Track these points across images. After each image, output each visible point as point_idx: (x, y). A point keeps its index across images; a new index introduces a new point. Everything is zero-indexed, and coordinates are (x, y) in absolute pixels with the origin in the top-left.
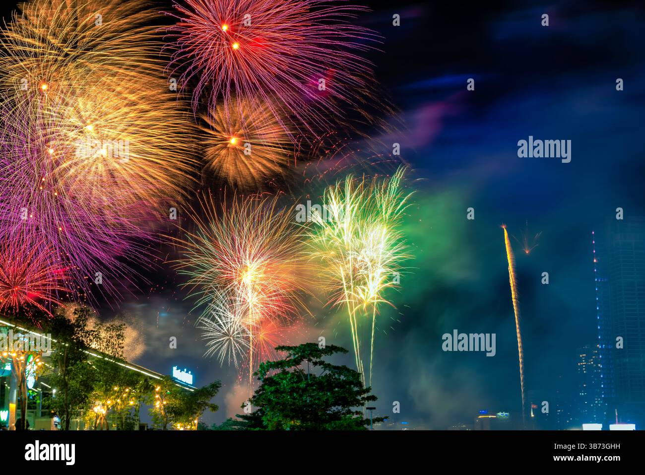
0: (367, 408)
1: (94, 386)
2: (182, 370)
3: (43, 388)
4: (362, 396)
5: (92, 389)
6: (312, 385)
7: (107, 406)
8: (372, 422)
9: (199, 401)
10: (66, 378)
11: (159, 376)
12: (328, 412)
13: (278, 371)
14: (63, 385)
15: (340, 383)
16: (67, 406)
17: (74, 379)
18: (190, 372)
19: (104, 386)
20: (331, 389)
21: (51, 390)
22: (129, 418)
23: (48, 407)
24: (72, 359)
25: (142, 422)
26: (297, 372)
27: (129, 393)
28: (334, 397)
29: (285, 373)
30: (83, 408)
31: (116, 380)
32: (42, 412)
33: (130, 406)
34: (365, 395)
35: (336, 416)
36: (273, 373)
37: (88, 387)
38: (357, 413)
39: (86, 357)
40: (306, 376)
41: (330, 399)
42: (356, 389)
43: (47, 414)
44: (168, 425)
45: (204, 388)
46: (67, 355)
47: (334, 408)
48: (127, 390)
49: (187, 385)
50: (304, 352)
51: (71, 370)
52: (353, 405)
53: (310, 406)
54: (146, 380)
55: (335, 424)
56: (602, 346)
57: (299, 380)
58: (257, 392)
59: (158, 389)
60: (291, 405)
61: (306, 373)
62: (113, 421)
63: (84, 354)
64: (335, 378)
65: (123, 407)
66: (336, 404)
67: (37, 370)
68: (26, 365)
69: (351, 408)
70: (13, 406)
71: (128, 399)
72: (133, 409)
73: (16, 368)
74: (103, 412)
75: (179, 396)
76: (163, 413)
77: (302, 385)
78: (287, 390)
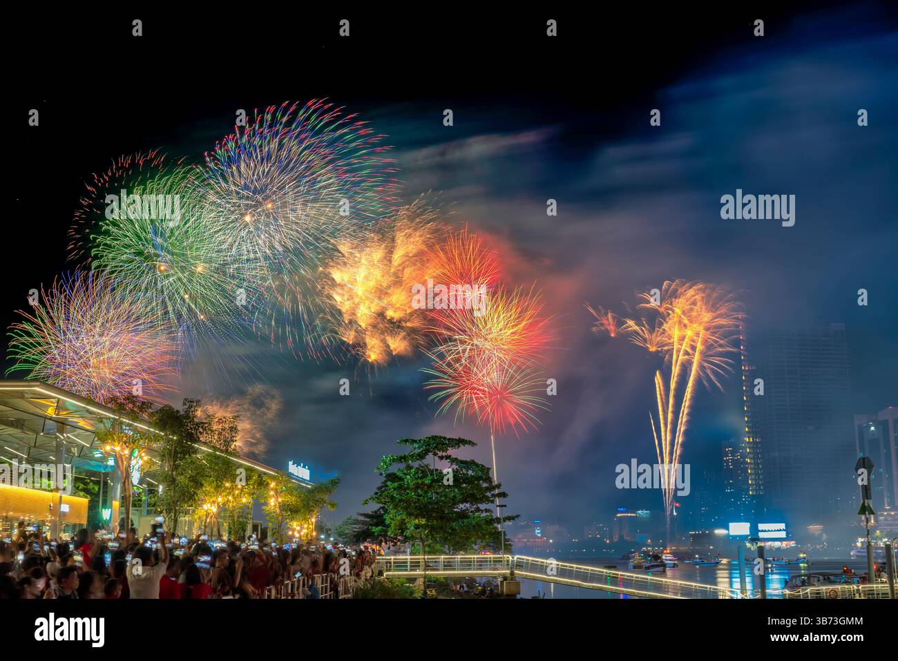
0: (497, 506)
1: (203, 482)
2: (298, 465)
3: (150, 484)
4: (492, 492)
5: (202, 485)
6: (438, 481)
7: (218, 504)
8: (502, 521)
9: (317, 498)
10: (174, 473)
11: (273, 471)
12: (455, 510)
13: (403, 466)
14: (171, 481)
15: (468, 478)
16: (175, 503)
17: (182, 474)
18: (307, 467)
19: (215, 483)
21: (157, 486)
22: (242, 516)
23: (154, 505)
24: (181, 453)
25: (255, 521)
26: (422, 467)
27: (242, 490)
28: (461, 494)
29: (409, 468)
30: (192, 506)
31: (228, 476)
32: (148, 511)
33: (242, 504)
34: (497, 491)
35: (463, 515)
36: (395, 469)
37: (197, 483)
38: (487, 511)
39: (196, 451)
40: (432, 472)
41: (457, 496)
42: (485, 485)
43: (153, 512)
44: (283, 524)
45: (322, 484)
46: (175, 450)
47: (461, 506)
48: (240, 486)
49: (304, 481)
50: (429, 445)
51: (179, 465)
52: (482, 502)
53: (437, 503)
54: (260, 476)
55: (463, 523)
56: (749, 439)
57: (424, 476)
58: (379, 488)
59: (273, 485)
60: (415, 503)
61: (431, 467)
62: (225, 520)
63: (193, 448)
64: (463, 473)
65: (235, 504)
66: (464, 501)
67: (142, 465)
68: (130, 459)
69: (479, 505)
70: (116, 504)
71: (240, 496)
72: (246, 506)
73: (120, 462)
74: (214, 509)
75: (295, 493)
76: (278, 511)
77: (427, 481)
78: (411, 486)
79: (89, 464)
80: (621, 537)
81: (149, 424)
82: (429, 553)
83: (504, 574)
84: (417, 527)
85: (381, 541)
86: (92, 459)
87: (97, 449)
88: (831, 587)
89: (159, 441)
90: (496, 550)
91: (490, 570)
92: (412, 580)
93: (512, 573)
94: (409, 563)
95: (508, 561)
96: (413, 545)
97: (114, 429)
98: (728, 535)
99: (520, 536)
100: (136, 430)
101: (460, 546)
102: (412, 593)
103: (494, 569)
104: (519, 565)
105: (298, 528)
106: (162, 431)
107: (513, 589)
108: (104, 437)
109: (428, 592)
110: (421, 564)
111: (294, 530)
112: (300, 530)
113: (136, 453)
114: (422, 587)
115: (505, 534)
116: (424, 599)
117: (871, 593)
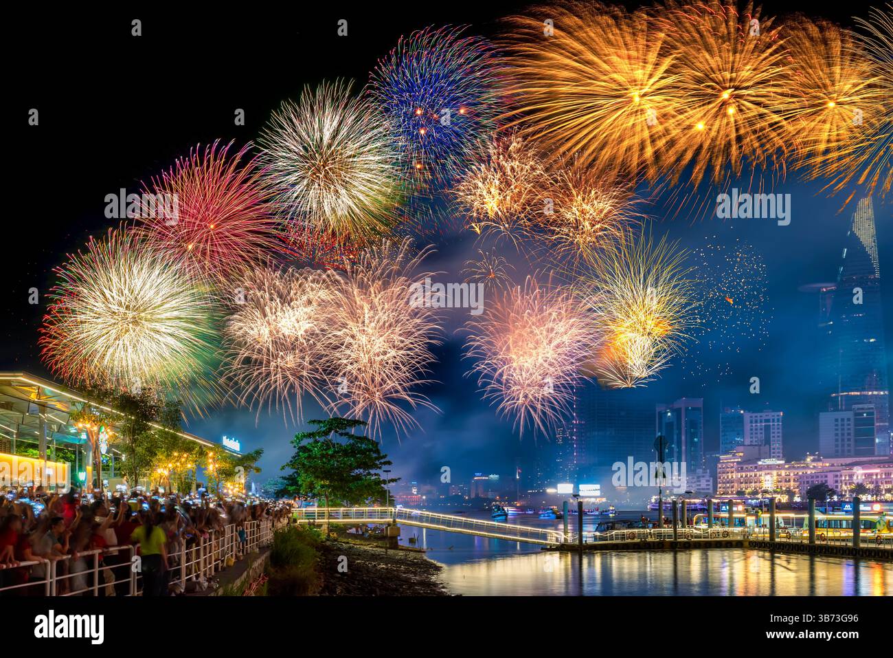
0: (384, 471)
1: (157, 452)
2: (231, 439)
3: (115, 453)
4: (380, 461)
5: (156, 454)
6: (338, 452)
7: (169, 469)
8: (387, 482)
9: (245, 465)
10: (134, 445)
11: (211, 444)
12: (352, 474)
13: (311, 440)
14: (131, 451)
15: (361, 450)
16: (135, 468)
17: (140, 446)
19: (166, 452)
20: (354, 456)
21: (121, 455)
22: (188, 478)
23: (119, 469)
24: (138, 430)
25: (198, 482)
26: (327, 441)
27: (187, 458)
28: (356, 462)
29: (316, 442)
30: (148, 470)
31: (176, 448)
32: (114, 473)
33: (187, 469)
34: (382, 461)
35: (358, 478)
36: (305, 442)
37: (152, 452)
38: (376, 475)
39: (150, 428)
40: (334, 445)
41: (353, 464)
42: (374, 455)
43: (119, 474)
44: (220, 484)
45: (249, 454)
46: (134, 427)
47: (356, 471)
48: (185, 455)
49: (235, 451)
50: (331, 425)
51: (137, 439)
52: (372, 468)
53: (337, 469)
54: (200, 447)
55: (358, 484)
56: (576, 422)
57: (328, 448)
58: (294, 457)
59: (211, 454)
60: (321, 468)
61: (334, 442)
62: (174, 480)
63: (147, 425)
64: (358, 447)
65: (182, 469)
66: (359, 467)
67: (108, 439)
68: (99, 434)
69: (370, 471)
70: (90, 468)
71: (186, 462)
72: (190, 471)
73: (91, 437)
74: (166, 473)
75: (228, 460)
76: (215, 474)
78: (318, 456)
79: (66, 438)
80: (477, 495)
81: (113, 407)
82: (332, 506)
83: (388, 522)
84: (323, 486)
85: (295, 497)
86: (69, 434)
87: (72, 426)
88: (631, 530)
89: (120, 420)
90: (383, 504)
91: (378, 518)
92: (319, 526)
93: (394, 521)
94: (316, 514)
95: (391, 512)
96: (320, 500)
97: (84, 410)
98: (557, 493)
99: (401, 494)
100: (102, 411)
101: (355, 501)
102: (319, 536)
103: (381, 518)
104: (400, 515)
105: (232, 487)
106: (122, 412)
107: (395, 533)
108: (76, 417)
109: (331, 535)
110: (326, 514)
111: (228, 489)
112: (234, 489)
113: (103, 429)
114: (327, 531)
115: (389, 492)
116: (328, 540)
117: (659, 535)
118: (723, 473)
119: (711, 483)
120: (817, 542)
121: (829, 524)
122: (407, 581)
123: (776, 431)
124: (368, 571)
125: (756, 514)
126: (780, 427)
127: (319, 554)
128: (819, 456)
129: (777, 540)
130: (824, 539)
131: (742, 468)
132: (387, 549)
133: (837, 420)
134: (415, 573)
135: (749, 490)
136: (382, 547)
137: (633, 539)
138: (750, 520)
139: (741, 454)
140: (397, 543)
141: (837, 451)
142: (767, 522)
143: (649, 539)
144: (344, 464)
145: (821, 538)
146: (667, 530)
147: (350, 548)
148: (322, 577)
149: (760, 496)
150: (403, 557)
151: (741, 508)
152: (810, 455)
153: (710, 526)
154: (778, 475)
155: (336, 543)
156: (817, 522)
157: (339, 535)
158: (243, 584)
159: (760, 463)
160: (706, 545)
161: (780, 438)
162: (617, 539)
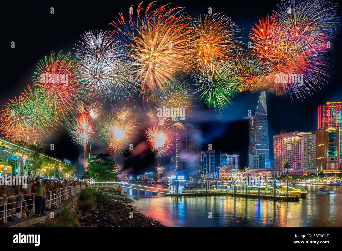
2: (67, 159)
3: (28, 163)
5: (42, 164)
6: (102, 164)
8: (118, 174)
9: (72, 168)
10: (34, 161)
11: (60, 161)
12: (106, 171)
13: (94, 161)
14: (34, 163)
15: (109, 164)
16: (35, 168)
17: (37, 161)
18: (69, 160)
19: (45, 163)
20: (107, 166)
21: (30, 164)
22: (53, 172)
23: (30, 168)
24: (36, 156)
25: (56, 173)
27: (52, 166)
29: (95, 161)
30: (39, 169)
31: (49, 162)
34: (116, 167)
35: (108, 173)
36: (92, 161)
38: (114, 172)
39: (40, 156)
41: (107, 168)
42: (113, 166)
44: (63, 174)
46: (34, 155)
48: (52, 165)
49: (68, 164)
50: (100, 156)
51: (36, 159)
52: (113, 170)
53: (102, 170)
54: (57, 162)
56: (177, 156)
59: (60, 164)
60: (96, 169)
61: (100, 161)
62: (48, 173)
65: (51, 169)
66: (109, 169)
67: (26, 159)
68: (23, 157)
70: (19, 168)
71: (52, 167)
72: (53, 170)
73: (20, 158)
74: (45, 170)
75: (66, 166)
76: (62, 171)
77: (100, 164)
78: (96, 165)
79: (12, 158)
80: (146, 179)
81: (27, 148)
82: (100, 181)
83: (118, 187)
84: (97, 175)
85: (88, 179)
87: (13, 154)
88: (193, 190)
89: (30, 153)
90: (116, 181)
92: (95, 188)
93: (120, 186)
94: (95, 184)
95: (119, 184)
96: (96, 179)
97: (18, 149)
98: (171, 178)
100: (24, 150)
101: (108, 180)
102: (95, 191)
103: (115, 186)
104: (122, 185)
105: (67, 175)
106: (31, 150)
107: (120, 190)
108: (15, 151)
109: (99, 191)
110: (98, 184)
113: (24, 155)
114: (98, 190)
115: (118, 177)
116: (98, 192)
117: (201, 191)
118: (221, 173)
119: (217, 176)
120: (248, 194)
121: (252, 189)
122: (124, 205)
123: (237, 160)
124: (111, 202)
125: (230, 185)
126: (238, 159)
127: (95, 197)
128: (249, 168)
129: (236, 193)
130: (250, 193)
131: (226, 172)
132: (117, 195)
133: (254, 158)
134: (126, 203)
135: (228, 178)
136: (115, 195)
137: (194, 192)
138: (229, 187)
139: (226, 167)
140: (120, 193)
141: (254, 167)
142: (234, 188)
143: (199, 193)
144: (104, 168)
145: (249, 193)
146: (204, 190)
147: (105, 195)
148: (96, 204)
149: (232, 180)
150: (122, 198)
151: (226, 183)
152: (246, 168)
153: (217, 189)
154: (237, 174)
155: (101, 193)
156: (248, 188)
157: (102, 191)
158: (70, 206)
159: (232, 170)
160: (215, 195)
161: (238, 163)
162: (189, 192)
